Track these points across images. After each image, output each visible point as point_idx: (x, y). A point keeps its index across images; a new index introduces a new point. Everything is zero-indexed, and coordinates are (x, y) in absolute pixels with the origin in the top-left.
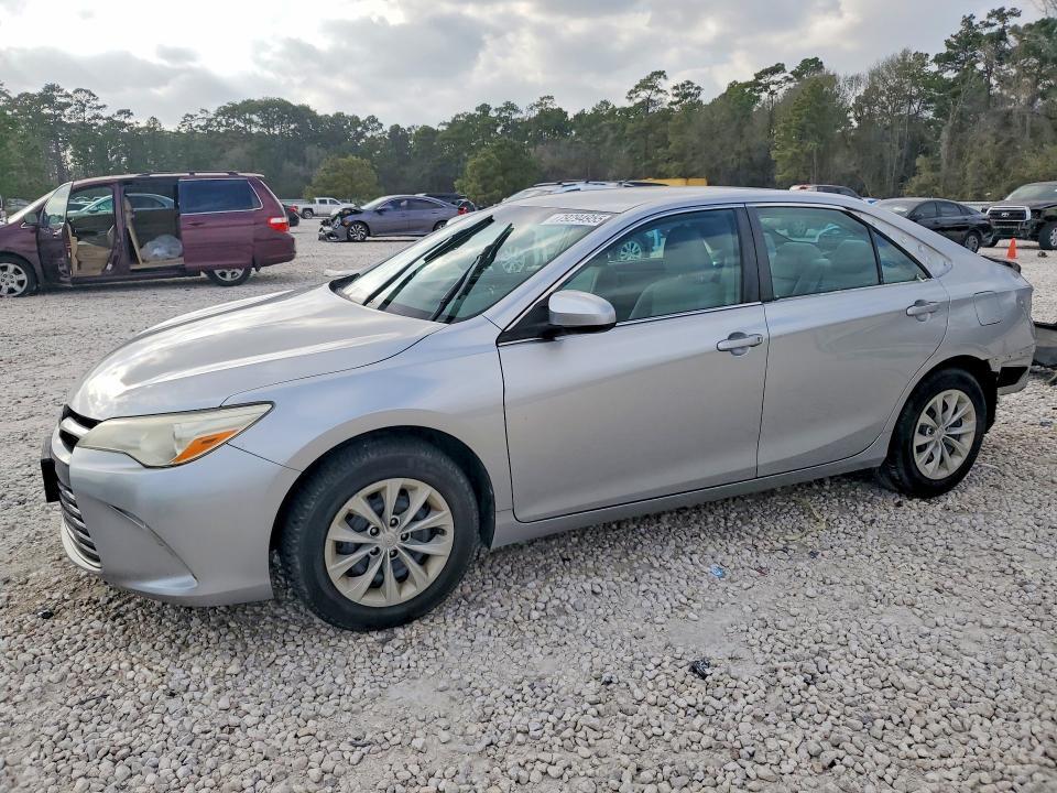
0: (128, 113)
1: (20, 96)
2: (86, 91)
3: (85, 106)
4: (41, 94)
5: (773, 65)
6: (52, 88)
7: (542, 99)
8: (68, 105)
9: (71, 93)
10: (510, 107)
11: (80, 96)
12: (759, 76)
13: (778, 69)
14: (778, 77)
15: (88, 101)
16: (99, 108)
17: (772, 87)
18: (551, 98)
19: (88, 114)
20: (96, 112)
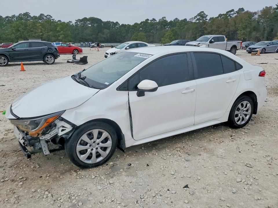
5: (231, 10)
7: (163, 18)
10: (154, 20)
12: (227, 12)
13: (233, 10)
14: (232, 13)
17: (231, 15)
18: (165, 17)
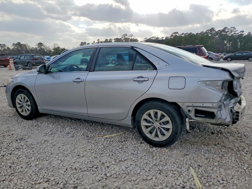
0: (243, 31)
1: (218, 31)
2: (233, 27)
3: (232, 31)
4: (222, 30)
6: (225, 28)
8: (228, 31)
9: (230, 28)
11: (232, 29)
15: (233, 30)
16: (236, 31)
19: (233, 33)
20: (235, 32)
